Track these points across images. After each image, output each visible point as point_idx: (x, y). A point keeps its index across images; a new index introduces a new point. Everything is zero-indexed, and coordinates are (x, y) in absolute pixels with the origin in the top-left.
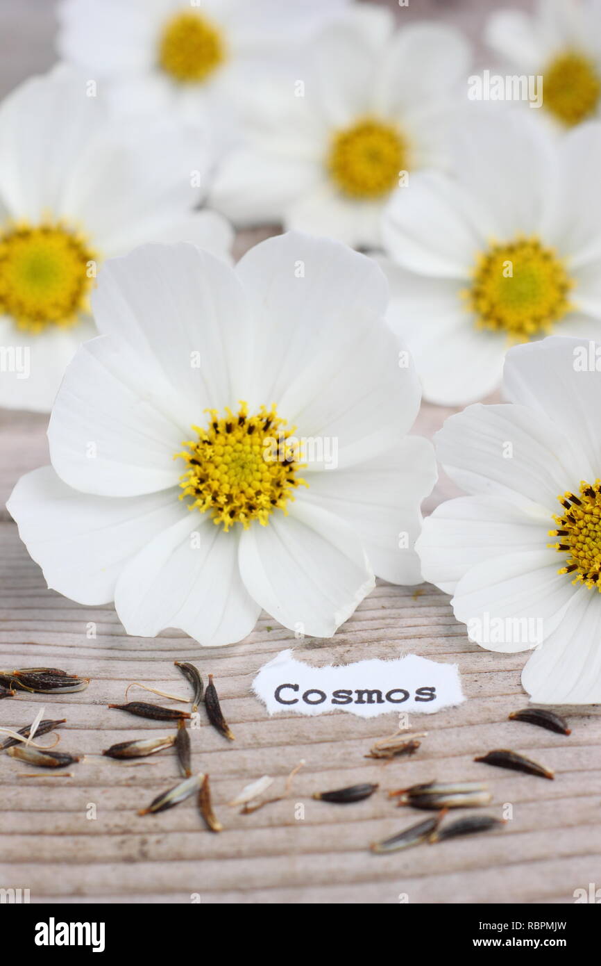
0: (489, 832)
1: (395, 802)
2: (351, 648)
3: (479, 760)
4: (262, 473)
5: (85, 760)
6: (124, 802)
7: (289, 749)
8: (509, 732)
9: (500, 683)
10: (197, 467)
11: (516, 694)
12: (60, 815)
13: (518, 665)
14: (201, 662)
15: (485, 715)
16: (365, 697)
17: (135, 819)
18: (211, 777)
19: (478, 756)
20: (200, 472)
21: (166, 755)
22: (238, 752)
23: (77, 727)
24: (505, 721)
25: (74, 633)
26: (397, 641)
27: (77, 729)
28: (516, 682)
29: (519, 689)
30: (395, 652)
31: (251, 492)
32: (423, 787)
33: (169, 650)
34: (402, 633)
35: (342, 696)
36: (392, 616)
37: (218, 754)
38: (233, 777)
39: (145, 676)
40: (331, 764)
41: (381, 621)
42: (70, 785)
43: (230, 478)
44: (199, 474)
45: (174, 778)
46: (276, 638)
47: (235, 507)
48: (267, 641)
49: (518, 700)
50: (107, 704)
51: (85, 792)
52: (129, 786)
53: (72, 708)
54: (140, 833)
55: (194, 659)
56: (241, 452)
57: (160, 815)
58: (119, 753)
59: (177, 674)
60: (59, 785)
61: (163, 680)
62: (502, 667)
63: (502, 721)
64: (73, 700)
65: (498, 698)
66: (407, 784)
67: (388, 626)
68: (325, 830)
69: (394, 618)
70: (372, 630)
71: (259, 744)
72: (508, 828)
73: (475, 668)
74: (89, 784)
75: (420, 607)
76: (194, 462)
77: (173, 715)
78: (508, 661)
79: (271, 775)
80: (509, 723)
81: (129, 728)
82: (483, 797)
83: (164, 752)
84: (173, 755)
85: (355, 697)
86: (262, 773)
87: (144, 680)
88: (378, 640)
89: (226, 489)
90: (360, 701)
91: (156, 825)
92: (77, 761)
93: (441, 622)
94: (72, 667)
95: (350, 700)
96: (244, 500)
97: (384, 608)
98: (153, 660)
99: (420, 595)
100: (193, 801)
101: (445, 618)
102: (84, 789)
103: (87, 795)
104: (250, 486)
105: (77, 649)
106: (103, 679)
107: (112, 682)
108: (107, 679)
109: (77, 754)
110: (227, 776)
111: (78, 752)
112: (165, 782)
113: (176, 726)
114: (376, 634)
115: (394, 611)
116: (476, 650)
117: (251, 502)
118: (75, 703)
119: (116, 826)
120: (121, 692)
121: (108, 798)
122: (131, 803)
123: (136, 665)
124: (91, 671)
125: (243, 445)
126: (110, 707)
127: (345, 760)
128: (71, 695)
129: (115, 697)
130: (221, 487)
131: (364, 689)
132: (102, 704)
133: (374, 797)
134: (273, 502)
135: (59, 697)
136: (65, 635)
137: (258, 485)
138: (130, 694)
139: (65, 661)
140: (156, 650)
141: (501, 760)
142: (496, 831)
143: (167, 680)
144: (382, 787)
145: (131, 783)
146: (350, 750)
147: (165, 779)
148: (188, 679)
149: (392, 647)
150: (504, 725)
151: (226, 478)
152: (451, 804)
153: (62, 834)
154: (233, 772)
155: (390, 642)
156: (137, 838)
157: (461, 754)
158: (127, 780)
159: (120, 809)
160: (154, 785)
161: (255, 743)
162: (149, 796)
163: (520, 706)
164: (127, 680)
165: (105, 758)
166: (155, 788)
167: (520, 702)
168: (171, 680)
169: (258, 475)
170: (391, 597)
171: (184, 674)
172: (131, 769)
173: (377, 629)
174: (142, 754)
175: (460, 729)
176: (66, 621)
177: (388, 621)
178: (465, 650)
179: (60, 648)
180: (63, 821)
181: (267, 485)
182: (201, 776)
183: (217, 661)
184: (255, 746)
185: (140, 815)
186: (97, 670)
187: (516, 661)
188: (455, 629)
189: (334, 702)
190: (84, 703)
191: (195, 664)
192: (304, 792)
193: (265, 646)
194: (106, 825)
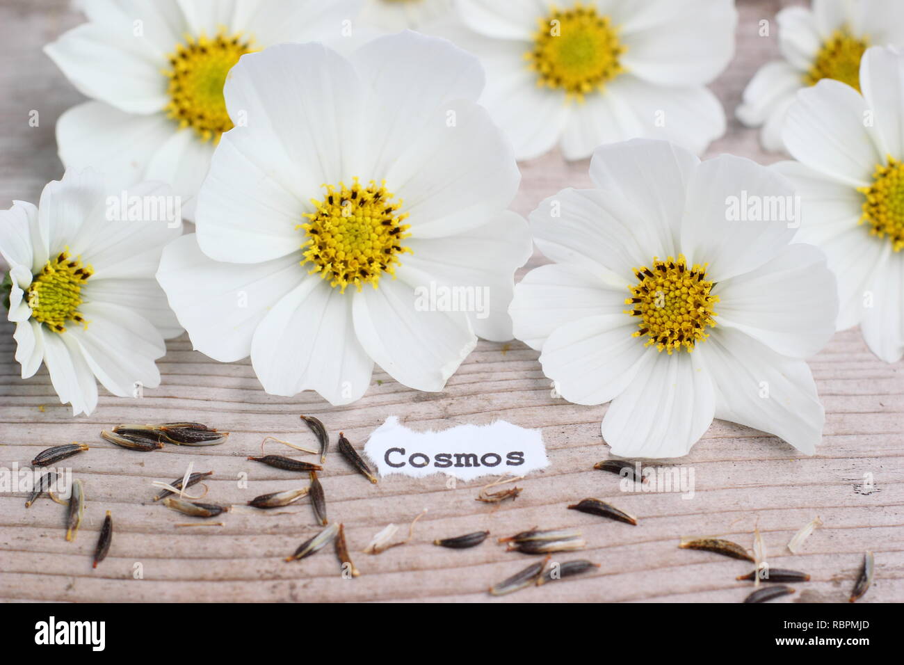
0: (586, 574)
1: (505, 548)
2: (453, 402)
3: (571, 508)
4: (373, 242)
5: (233, 509)
6: (271, 549)
7: (408, 497)
8: (595, 481)
9: (584, 435)
10: (316, 237)
11: (598, 444)
12: (217, 562)
13: (598, 418)
14: (323, 415)
15: (573, 465)
16: (463, 460)
17: (282, 565)
18: (344, 524)
19: (571, 503)
20: (319, 241)
21: (303, 504)
22: (364, 500)
23: (221, 478)
24: (591, 471)
25: (208, 387)
26: (492, 394)
27: (222, 480)
28: (597, 434)
29: (600, 440)
30: (492, 405)
31: (364, 259)
32: (529, 534)
33: (295, 404)
34: (496, 386)
35: (443, 460)
36: (486, 370)
37: (347, 502)
38: (362, 524)
39: (276, 429)
40: (445, 512)
41: (477, 375)
42: (223, 534)
43: (345, 246)
44: (317, 242)
45: (312, 526)
46: (387, 391)
47: (349, 272)
48: (379, 394)
49: (601, 450)
50: (245, 456)
51: (236, 540)
52: (273, 534)
53: (215, 460)
54: (289, 578)
55: (316, 412)
56: (354, 223)
57: (303, 561)
58: (262, 503)
59: (303, 427)
60: (213, 534)
61: (291, 432)
62: (584, 419)
63: (587, 471)
64: (215, 452)
65: (583, 449)
66: (513, 531)
67: (483, 380)
68: (447, 573)
69: (487, 372)
70: (469, 383)
71: (382, 493)
72: (602, 570)
73: (562, 420)
74: (238, 533)
75: (509, 361)
76: (314, 232)
77: (305, 468)
78: (589, 413)
79: (397, 523)
80: (594, 472)
81: (268, 479)
82: (578, 543)
83: (300, 502)
84: (308, 504)
85: (454, 460)
86: (388, 520)
87: (275, 433)
88: (475, 393)
89: (341, 256)
90: (459, 465)
91: (301, 570)
92: (226, 511)
93: (528, 376)
94: (212, 420)
95: (450, 464)
96: (358, 266)
97: (477, 362)
98: (281, 413)
99: (508, 350)
100: (331, 547)
101: (532, 372)
102: (234, 537)
103: (237, 543)
104: (362, 253)
105: (213, 403)
106: (239, 431)
107: (248, 435)
108: (242, 431)
109: (225, 504)
110: (358, 524)
111: (225, 502)
112: (305, 530)
113: (308, 476)
114: (473, 388)
115: (487, 366)
116: (562, 402)
117: (364, 268)
118: (217, 455)
119: (267, 572)
120: (256, 444)
121: (257, 546)
122: (277, 550)
123: (267, 418)
124: (227, 424)
125: (356, 217)
126: (248, 459)
127: (457, 507)
128: (212, 448)
129: (252, 449)
130: (338, 254)
131: (461, 453)
132: (241, 455)
133: (486, 542)
134: (384, 268)
135: (202, 450)
136: (200, 389)
137: (369, 252)
138: (265, 446)
139: (203, 414)
140: (282, 404)
141: (590, 507)
142: (591, 573)
143: (295, 432)
144: (492, 533)
145: (275, 531)
146: (461, 498)
147: (305, 527)
148: (314, 432)
149: (489, 400)
150: (590, 474)
151: (342, 246)
152: (553, 550)
153: (221, 580)
154: (363, 520)
155: (486, 395)
156: (287, 583)
157: (556, 502)
158: (271, 528)
159: (269, 555)
160: (295, 533)
161: (378, 492)
162: (293, 544)
163: (603, 456)
164: (260, 432)
165: (251, 508)
166: (296, 535)
167: (602, 452)
168: (300, 432)
169: (370, 243)
170: (483, 352)
171: (309, 426)
172: (273, 518)
173: (474, 383)
174: (282, 504)
175: (554, 478)
176: (200, 375)
177: (483, 375)
178: (551, 403)
179: (197, 401)
180: (220, 568)
181: (378, 253)
182: (336, 525)
183: (338, 414)
184: (379, 495)
185: (287, 561)
186: (233, 422)
187: (594, 413)
188: (542, 383)
189: (437, 465)
190: (225, 455)
191: (318, 417)
192: (426, 539)
193: (378, 399)
194: (258, 571)
